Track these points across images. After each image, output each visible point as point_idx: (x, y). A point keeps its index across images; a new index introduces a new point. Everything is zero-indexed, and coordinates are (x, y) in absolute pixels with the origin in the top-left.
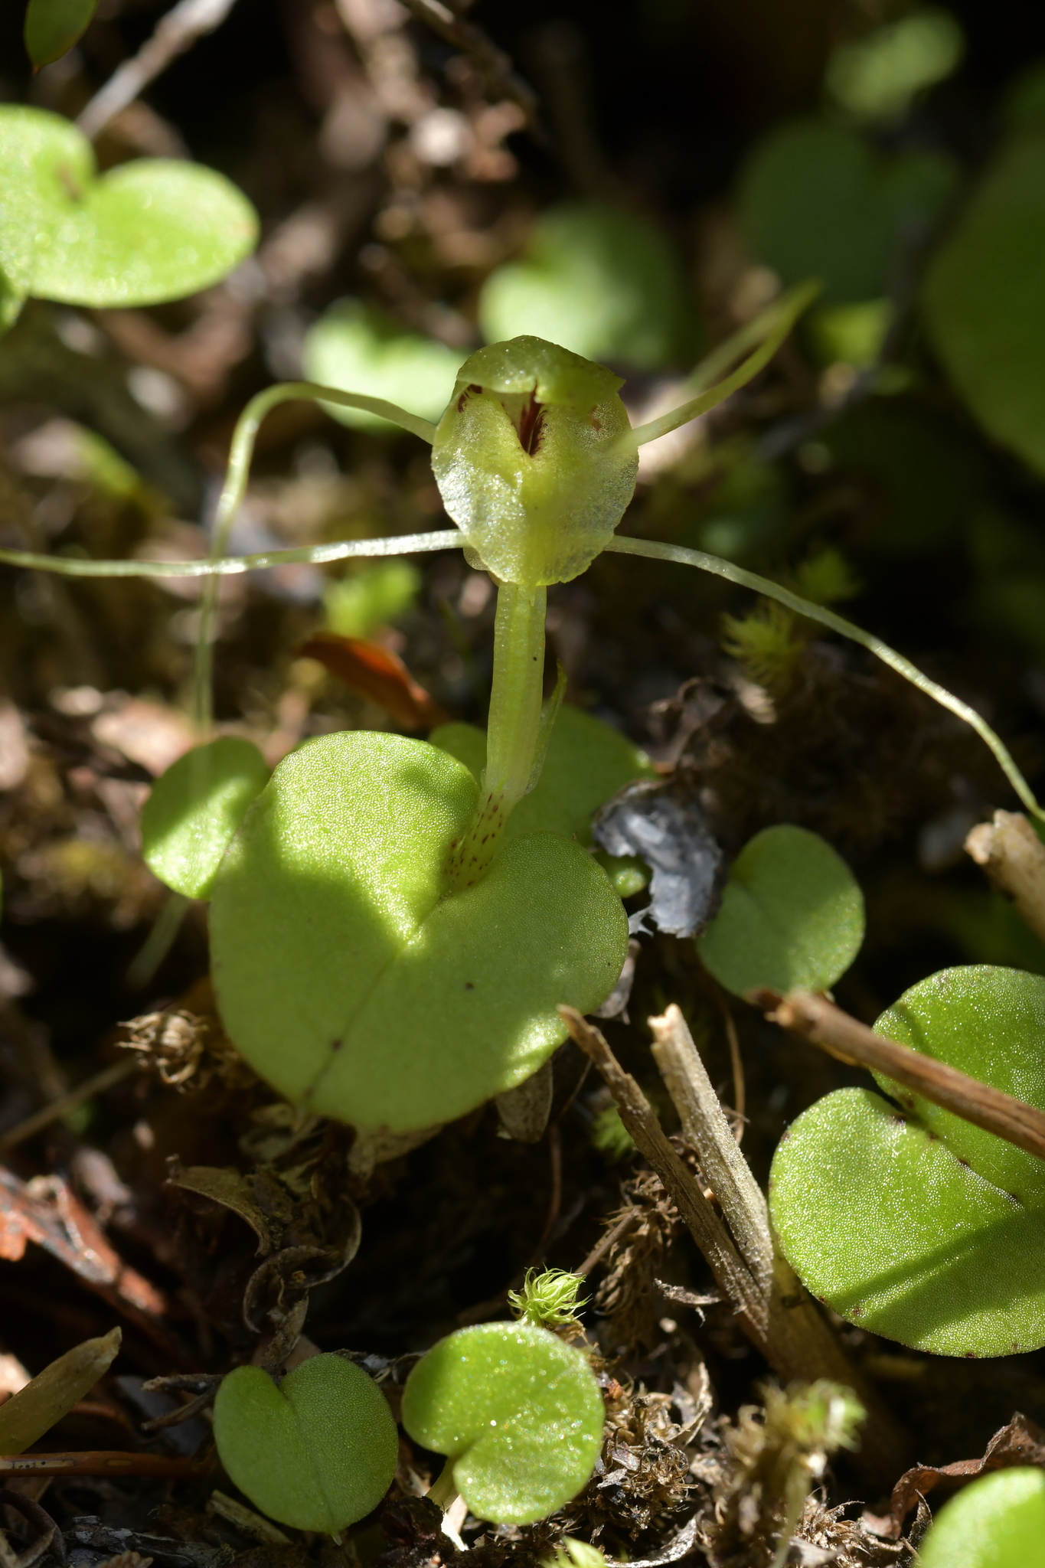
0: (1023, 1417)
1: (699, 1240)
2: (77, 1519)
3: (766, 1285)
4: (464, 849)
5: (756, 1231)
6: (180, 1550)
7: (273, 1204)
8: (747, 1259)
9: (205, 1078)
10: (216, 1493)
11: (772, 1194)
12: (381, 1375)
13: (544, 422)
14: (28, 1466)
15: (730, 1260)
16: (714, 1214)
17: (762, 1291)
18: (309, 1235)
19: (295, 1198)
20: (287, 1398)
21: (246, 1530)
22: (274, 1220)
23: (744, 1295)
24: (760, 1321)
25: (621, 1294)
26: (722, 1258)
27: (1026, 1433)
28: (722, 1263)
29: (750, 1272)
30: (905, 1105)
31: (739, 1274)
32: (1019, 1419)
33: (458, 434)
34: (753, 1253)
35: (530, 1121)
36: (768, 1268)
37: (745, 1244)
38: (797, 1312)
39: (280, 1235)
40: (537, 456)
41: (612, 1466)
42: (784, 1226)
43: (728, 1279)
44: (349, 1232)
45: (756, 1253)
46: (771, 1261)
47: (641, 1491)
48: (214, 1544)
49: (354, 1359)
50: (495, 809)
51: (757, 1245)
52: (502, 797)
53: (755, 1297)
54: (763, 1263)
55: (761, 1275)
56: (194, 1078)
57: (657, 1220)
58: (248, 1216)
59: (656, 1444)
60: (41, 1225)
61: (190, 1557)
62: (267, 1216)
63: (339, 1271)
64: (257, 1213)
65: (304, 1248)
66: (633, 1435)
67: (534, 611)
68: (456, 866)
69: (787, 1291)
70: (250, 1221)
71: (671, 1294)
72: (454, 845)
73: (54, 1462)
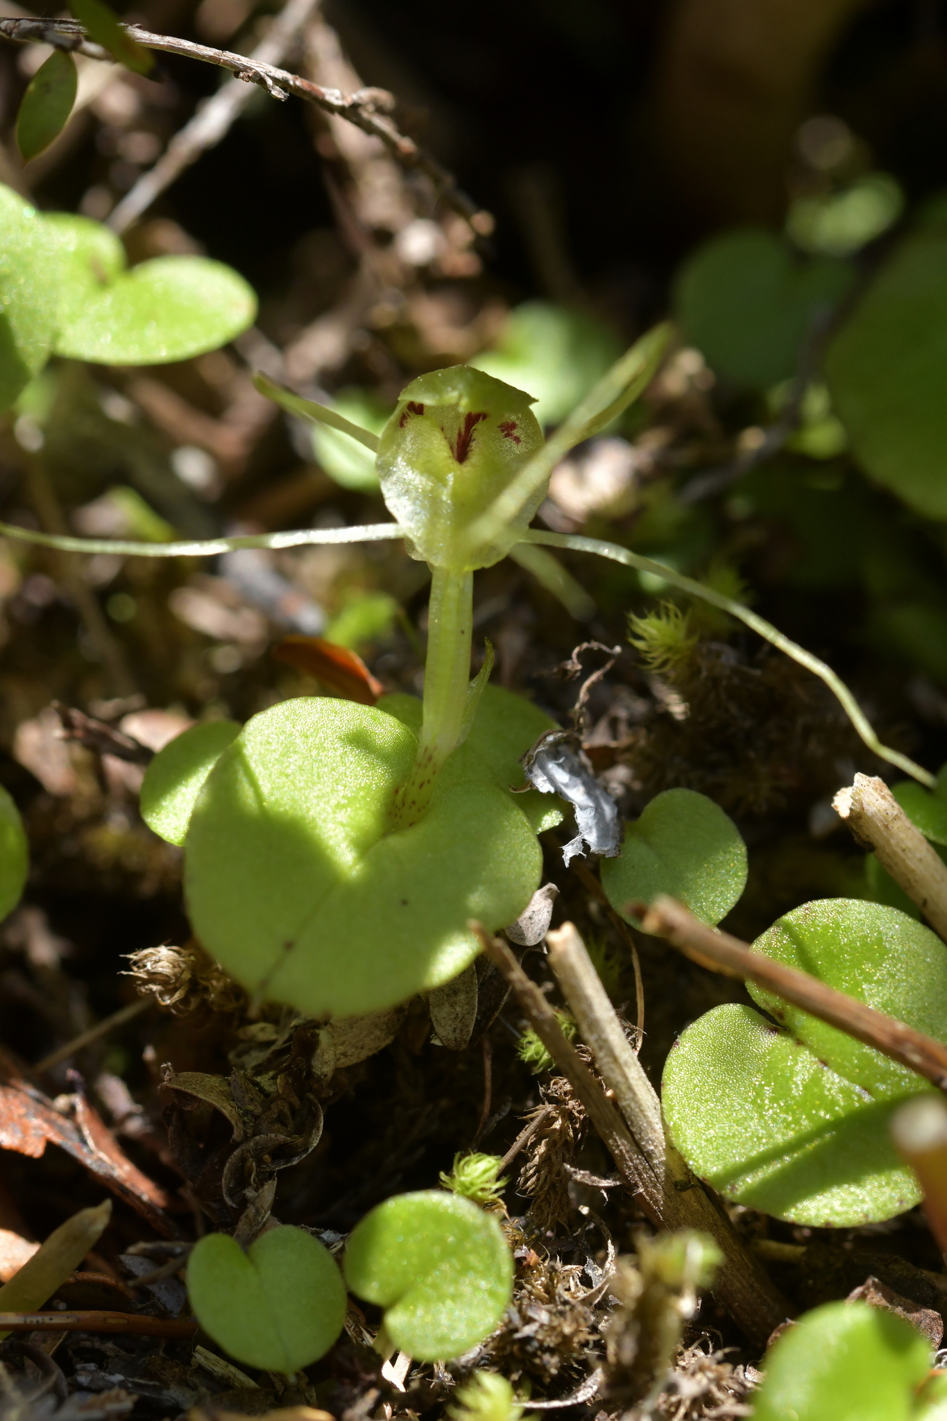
0: (876, 1280)
1: (602, 1130)
2: (79, 1366)
3: (661, 1171)
4: (405, 794)
5: (650, 1123)
6: (165, 1392)
7: (246, 1099)
8: (642, 1147)
9: (194, 1003)
10: (199, 1348)
11: (663, 1092)
12: (335, 1247)
13: (473, 438)
14: (38, 1321)
15: (628, 1148)
16: (612, 1108)
17: (657, 1176)
18: (277, 1126)
19: (267, 1095)
20: (252, 1261)
21: (222, 1377)
22: (247, 1112)
23: (641, 1179)
24: (656, 1202)
25: (538, 1179)
26: (621, 1145)
27: (880, 1294)
28: (621, 1151)
29: (646, 1159)
30: (777, 1018)
31: (637, 1160)
32: (874, 1282)
33: (399, 446)
34: (647, 1142)
35: (458, 1031)
36: (661, 1155)
37: (640, 1134)
38: (688, 1195)
39: (251, 1124)
40: (467, 463)
41: (528, 1321)
42: (674, 1119)
43: (627, 1165)
44: (314, 1125)
45: (650, 1142)
46: (664, 1149)
47: (551, 1341)
48: (194, 1388)
49: (313, 1233)
50: (430, 759)
51: (650, 1135)
52: (435, 749)
53: (651, 1181)
54: (656, 1151)
55: (655, 1161)
56: (184, 1001)
57: (568, 1116)
58: (224, 1108)
59: (565, 1303)
60: (61, 1131)
61: (173, 1398)
62: (241, 1109)
63: (304, 1156)
64: (232, 1107)
65: (273, 1135)
66: (547, 1296)
67: (462, 592)
68: (399, 809)
69: (679, 1177)
70: (226, 1112)
71: (578, 1177)
72: (397, 792)
73: (59, 1319)
